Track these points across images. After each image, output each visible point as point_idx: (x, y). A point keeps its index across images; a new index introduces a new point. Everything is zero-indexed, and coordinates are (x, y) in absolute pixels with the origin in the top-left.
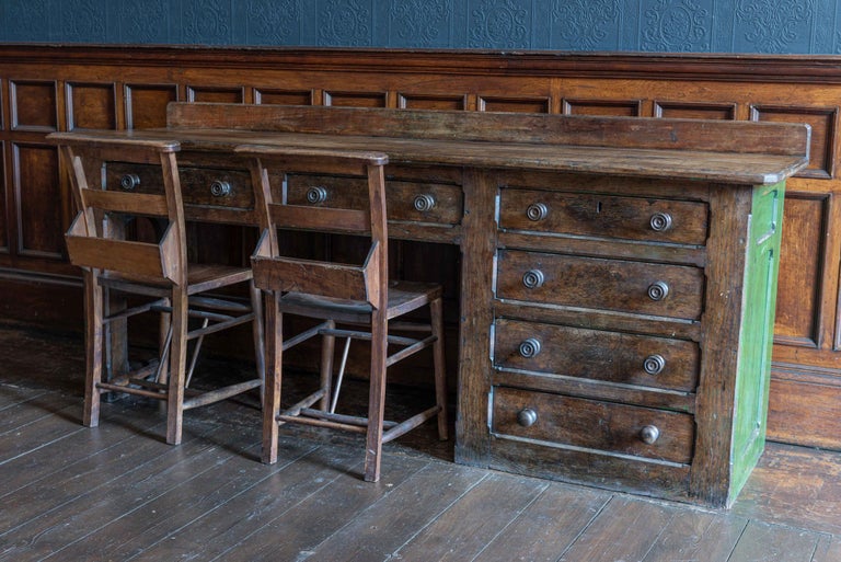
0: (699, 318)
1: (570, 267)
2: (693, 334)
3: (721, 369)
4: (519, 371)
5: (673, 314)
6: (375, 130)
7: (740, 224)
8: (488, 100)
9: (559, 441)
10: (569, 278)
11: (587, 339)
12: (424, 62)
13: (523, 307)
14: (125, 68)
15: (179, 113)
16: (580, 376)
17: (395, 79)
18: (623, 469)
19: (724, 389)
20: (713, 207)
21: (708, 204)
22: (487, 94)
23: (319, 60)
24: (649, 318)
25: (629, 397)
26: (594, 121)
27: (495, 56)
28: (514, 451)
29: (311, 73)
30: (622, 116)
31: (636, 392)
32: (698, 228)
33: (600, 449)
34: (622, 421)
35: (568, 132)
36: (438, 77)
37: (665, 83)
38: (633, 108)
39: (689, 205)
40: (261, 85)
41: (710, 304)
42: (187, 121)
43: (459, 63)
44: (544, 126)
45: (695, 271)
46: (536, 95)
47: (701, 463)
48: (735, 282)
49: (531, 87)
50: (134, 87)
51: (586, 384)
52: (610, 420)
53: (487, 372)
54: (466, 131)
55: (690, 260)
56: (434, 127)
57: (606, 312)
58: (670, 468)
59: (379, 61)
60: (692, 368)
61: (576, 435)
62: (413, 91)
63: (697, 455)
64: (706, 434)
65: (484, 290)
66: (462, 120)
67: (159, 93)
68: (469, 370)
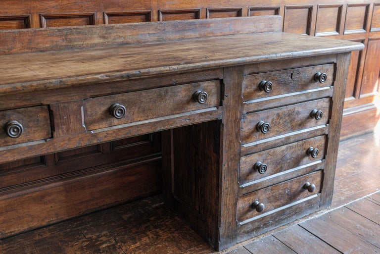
0: (328, 122)
2: (326, 131)
3: (334, 143)
4: (252, 183)
5: (319, 123)
6: (41, 46)
7: (346, 72)
8: (110, 15)
9: (269, 210)
10: (277, 121)
11: (283, 151)
13: (255, 146)
16: (279, 172)
17: (36, 4)
18: (296, 209)
20: (338, 65)
21: (335, 64)
22: (110, 11)
25: (300, 173)
28: (249, 228)
31: (303, 169)
32: (331, 77)
34: (296, 186)
44: (164, 30)
45: (328, 100)
46: (143, 10)
47: (325, 189)
52: (291, 189)
53: (236, 191)
54: (115, 39)
55: (327, 94)
56: (91, 38)
57: (293, 134)
58: (314, 198)
60: (323, 148)
61: (277, 204)
62: (53, 12)
63: (323, 187)
65: (235, 143)
66: (110, 31)
68: (227, 194)
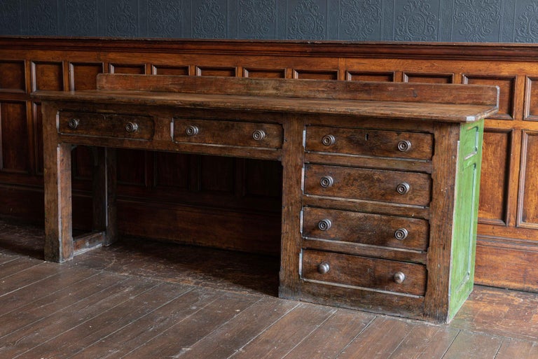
0: (428, 205)
1: (349, 174)
2: (425, 215)
3: (442, 236)
4: (318, 239)
5: (413, 202)
6: (229, 91)
7: (453, 147)
8: (300, 72)
9: (343, 283)
10: (349, 181)
11: (360, 219)
12: (259, 48)
13: (320, 199)
14: (70, 52)
16: (357, 242)
17: (242, 59)
18: (383, 300)
19: (444, 248)
20: (436, 137)
21: (433, 135)
22: (299, 68)
23: (193, 47)
24: (398, 205)
25: (386, 255)
26: (365, 85)
27: (305, 44)
28: (315, 290)
29: (188, 55)
30: (383, 81)
31: (391, 251)
32: (427, 149)
33: (369, 287)
34: (383, 270)
35: (350, 91)
36: (268, 57)
37: (410, 61)
38: (390, 76)
39: (422, 136)
40: (156, 62)
41: (435, 196)
43: (282, 49)
44: (335, 88)
45: (426, 176)
46: (330, 69)
47: (431, 295)
48: (450, 182)
49: (327, 63)
50: (75, 64)
51: (360, 247)
52: (375, 270)
53: (298, 240)
55: (423, 169)
56: (266, 89)
57: (371, 202)
58: (412, 298)
59: (231, 48)
60: (425, 236)
61: (354, 279)
62: (253, 66)
63: (428, 290)
64: (434, 277)
65: (296, 189)
66: (283, 84)
67: (91, 68)
68: (288, 239)
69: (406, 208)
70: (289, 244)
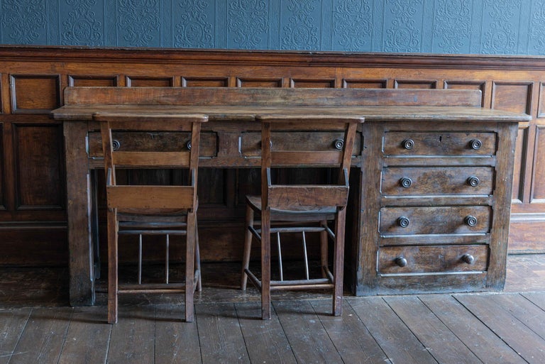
0: (492, 193)
1: (425, 174)
2: (489, 202)
3: (502, 218)
4: (395, 236)
5: (478, 192)
6: (233, 101)
7: (512, 143)
8: (297, 81)
9: (417, 272)
10: (424, 180)
11: (433, 212)
12: (257, 58)
13: (398, 199)
15: (75, 95)
16: (429, 233)
17: (235, 69)
18: (452, 280)
19: (504, 228)
20: (500, 136)
21: (497, 134)
22: (296, 77)
24: (466, 196)
25: (456, 241)
27: (306, 54)
28: (393, 282)
29: (172, 65)
31: (459, 237)
32: (491, 146)
33: (440, 271)
34: (452, 254)
36: (264, 67)
37: (401, 70)
38: (383, 84)
39: (486, 135)
41: (497, 185)
42: (83, 100)
43: (281, 59)
44: (342, 96)
45: (489, 169)
46: (327, 78)
47: (493, 268)
48: (510, 172)
49: (324, 73)
51: (433, 238)
52: (445, 255)
53: (376, 239)
54: (294, 100)
55: (488, 163)
56: (273, 98)
57: (444, 196)
58: (477, 275)
59: (227, 58)
60: (488, 220)
61: (427, 267)
62: (247, 76)
63: (490, 265)
64: (494, 252)
65: (375, 192)
66: (291, 93)
68: (366, 240)
69: (474, 198)
70: (367, 244)
